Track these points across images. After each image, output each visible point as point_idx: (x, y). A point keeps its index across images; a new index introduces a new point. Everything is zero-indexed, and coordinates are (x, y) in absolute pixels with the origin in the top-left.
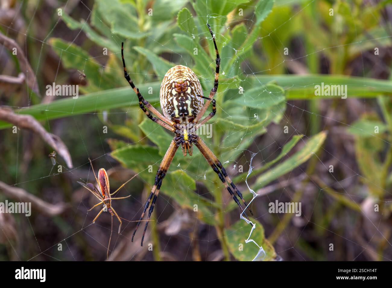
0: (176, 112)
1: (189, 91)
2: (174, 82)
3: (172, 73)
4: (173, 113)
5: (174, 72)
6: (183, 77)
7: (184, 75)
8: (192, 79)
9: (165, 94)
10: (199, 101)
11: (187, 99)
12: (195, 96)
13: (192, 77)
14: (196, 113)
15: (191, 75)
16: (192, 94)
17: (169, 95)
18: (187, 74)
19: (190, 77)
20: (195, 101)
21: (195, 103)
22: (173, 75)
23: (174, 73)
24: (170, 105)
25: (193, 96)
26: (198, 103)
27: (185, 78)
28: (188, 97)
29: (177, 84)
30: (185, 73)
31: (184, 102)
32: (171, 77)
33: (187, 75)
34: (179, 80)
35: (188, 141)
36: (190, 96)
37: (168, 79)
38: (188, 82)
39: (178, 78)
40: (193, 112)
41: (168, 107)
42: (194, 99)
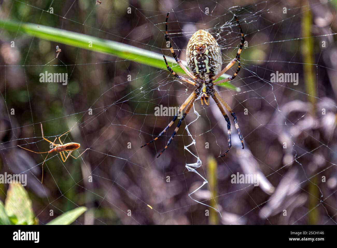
0: (197, 69)
1: (207, 52)
2: (195, 45)
3: (194, 37)
4: (194, 70)
5: (196, 36)
6: (202, 41)
7: (204, 39)
8: (210, 43)
9: (188, 54)
11: (205, 58)
12: (212, 57)
13: (210, 41)
14: (213, 70)
15: (209, 40)
16: (209, 55)
17: (191, 55)
18: (206, 39)
19: (209, 41)
20: (211, 61)
21: (212, 62)
22: (195, 39)
23: (196, 37)
24: (192, 64)
25: (210, 57)
26: (215, 62)
27: (204, 42)
28: (206, 58)
29: (197, 46)
30: (205, 37)
31: (203, 62)
32: (193, 41)
33: (206, 40)
34: (200, 44)
35: (206, 93)
36: (208, 56)
37: (191, 42)
38: (206, 45)
39: (199, 42)
40: (210, 70)
41: (191, 64)
42: (211, 59)
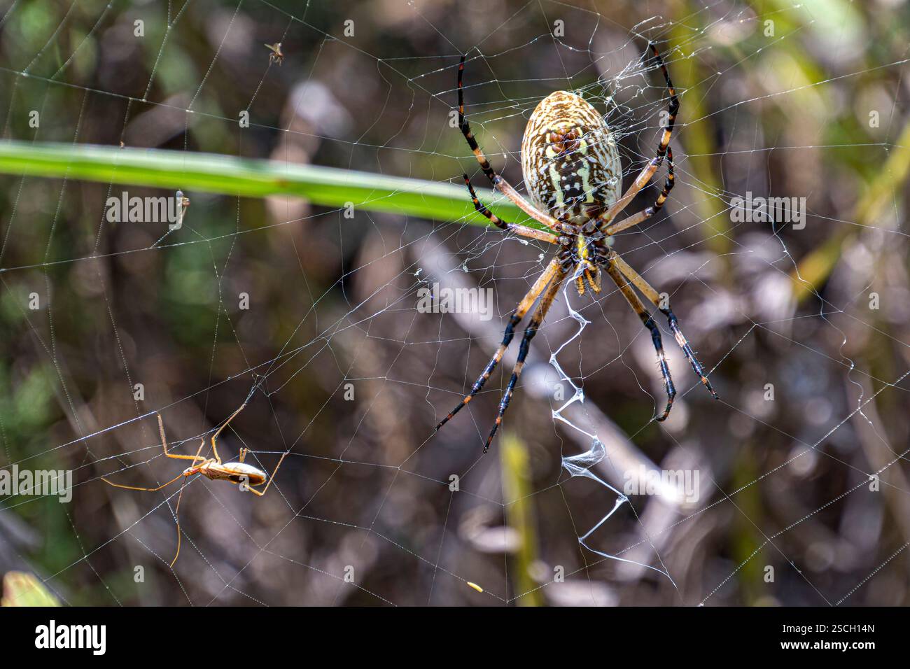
0: (558, 195)
1: (583, 149)
2: (549, 131)
3: (543, 110)
4: (551, 199)
5: (549, 108)
6: (568, 119)
7: (571, 114)
8: (588, 122)
9: (531, 158)
10: (607, 170)
11: (580, 165)
12: (598, 159)
13: (588, 118)
14: (602, 195)
15: (585, 114)
16: (590, 155)
17: (541, 161)
18: (576, 112)
19: (585, 118)
20: (597, 170)
22: (547, 116)
23: (548, 111)
24: (545, 183)
25: (593, 160)
26: (605, 173)
27: (573, 122)
28: (582, 163)
29: (555, 134)
30: (572, 108)
31: (574, 174)
32: (543, 121)
33: (577, 114)
34: (561, 126)
35: (588, 260)
36: (586, 159)
37: (536, 126)
38: (579, 129)
39: (557, 122)
40: (595, 195)
41: (541, 186)
42: (595, 166)
